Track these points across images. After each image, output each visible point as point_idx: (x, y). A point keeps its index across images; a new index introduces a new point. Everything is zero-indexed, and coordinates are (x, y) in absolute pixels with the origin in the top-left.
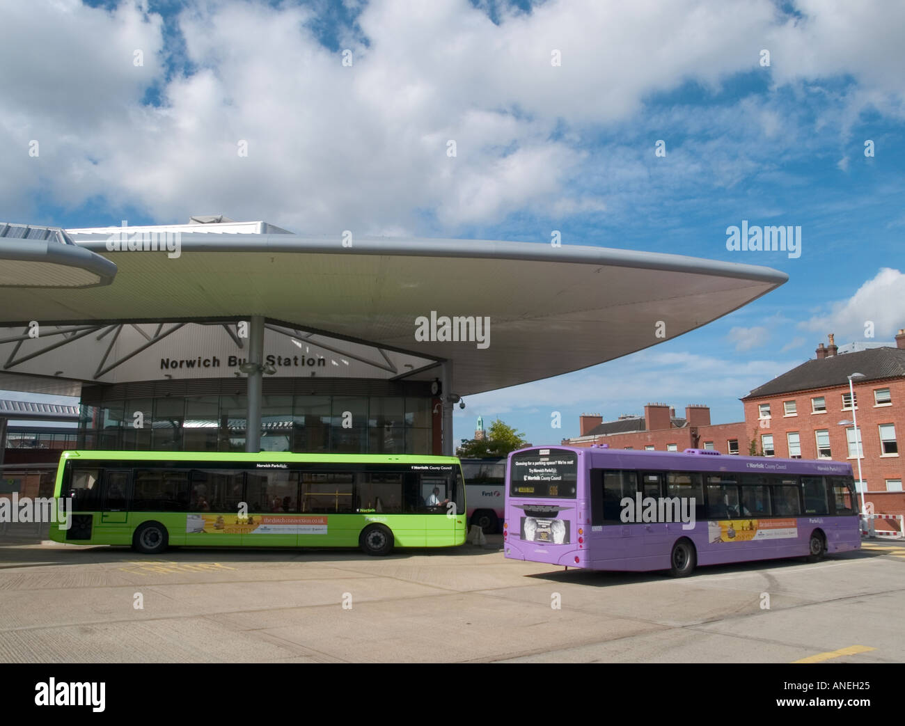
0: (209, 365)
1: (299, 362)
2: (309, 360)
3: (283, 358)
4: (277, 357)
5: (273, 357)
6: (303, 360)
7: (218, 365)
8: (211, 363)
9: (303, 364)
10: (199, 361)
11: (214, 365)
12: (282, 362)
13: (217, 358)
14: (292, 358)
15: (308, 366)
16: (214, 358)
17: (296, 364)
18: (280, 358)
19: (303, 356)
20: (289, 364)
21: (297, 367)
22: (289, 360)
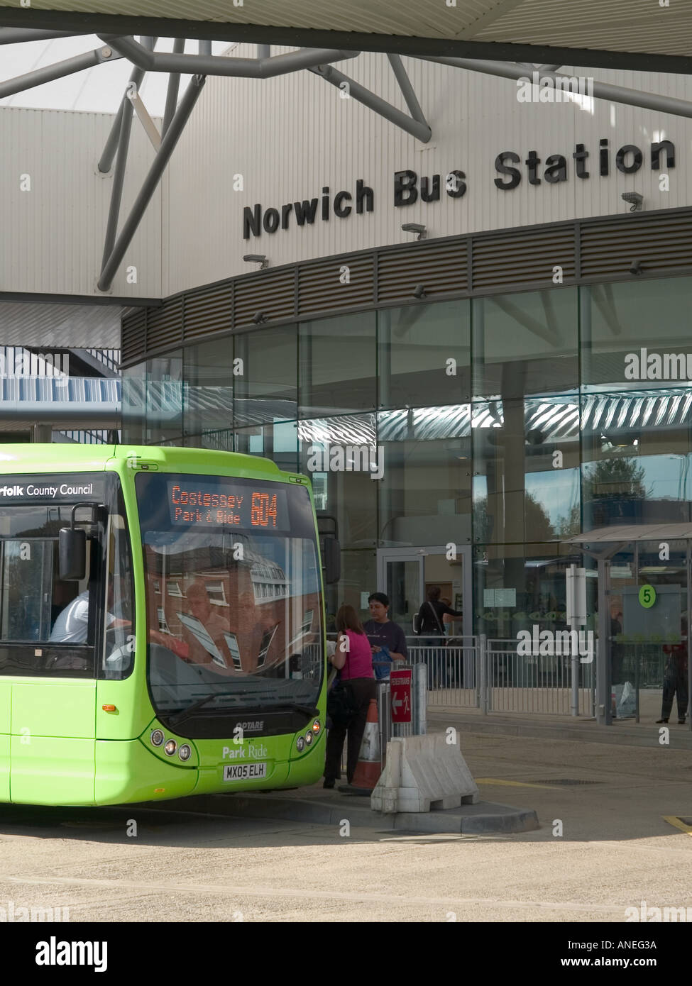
0: (349, 210)
1: (593, 164)
2: (622, 153)
3: (543, 156)
4: (524, 157)
5: (516, 159)
6: (604, 155)
7: (371, 208)
8: (353, 204)
9: (604, 171)
10: (326, 200)
11: (360, 211)
12: (542, 168)
13: (366, 185)
14: (569, 154)
15: (621, 175)
16: (360, 184)
17: (584, 175)
18: (533, 161)
19: (604, 142)
20: (563, 178)
21: (588, 182)
22: (562, 162)
